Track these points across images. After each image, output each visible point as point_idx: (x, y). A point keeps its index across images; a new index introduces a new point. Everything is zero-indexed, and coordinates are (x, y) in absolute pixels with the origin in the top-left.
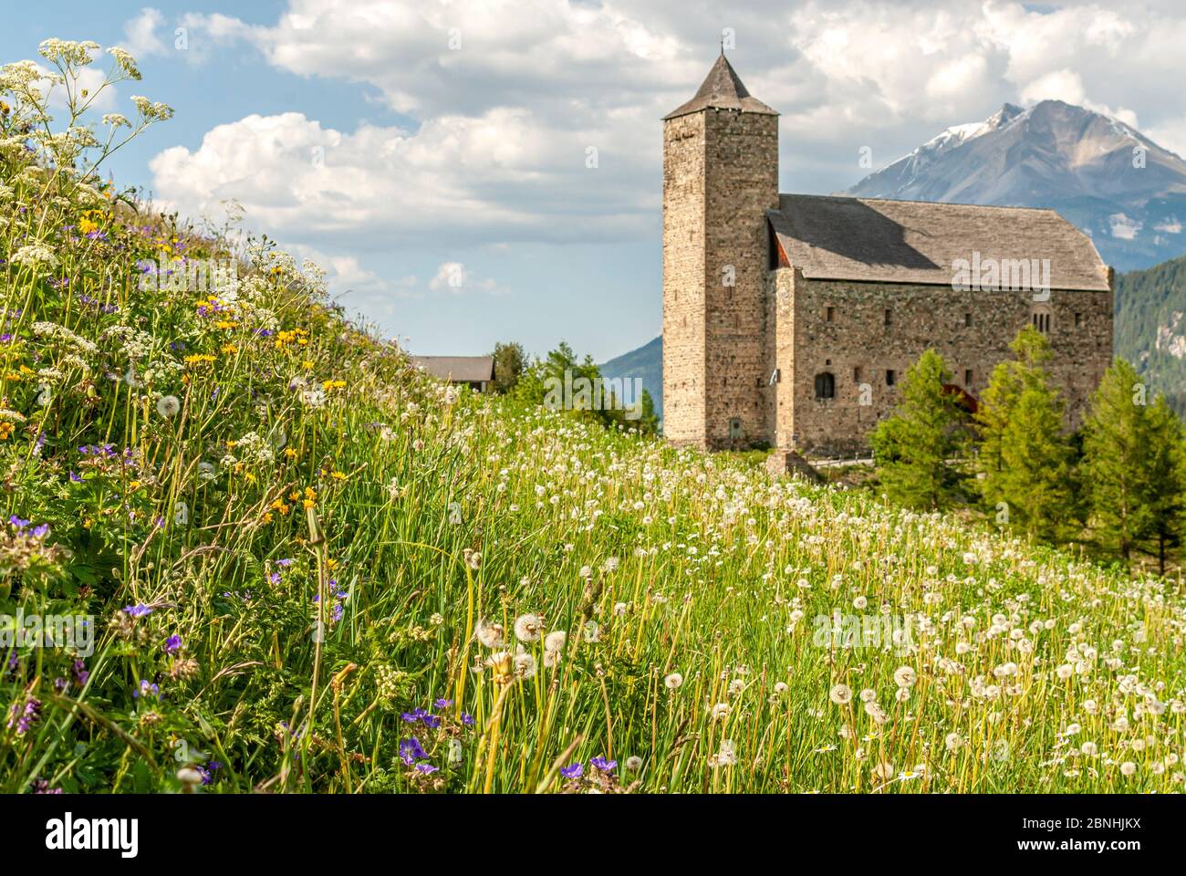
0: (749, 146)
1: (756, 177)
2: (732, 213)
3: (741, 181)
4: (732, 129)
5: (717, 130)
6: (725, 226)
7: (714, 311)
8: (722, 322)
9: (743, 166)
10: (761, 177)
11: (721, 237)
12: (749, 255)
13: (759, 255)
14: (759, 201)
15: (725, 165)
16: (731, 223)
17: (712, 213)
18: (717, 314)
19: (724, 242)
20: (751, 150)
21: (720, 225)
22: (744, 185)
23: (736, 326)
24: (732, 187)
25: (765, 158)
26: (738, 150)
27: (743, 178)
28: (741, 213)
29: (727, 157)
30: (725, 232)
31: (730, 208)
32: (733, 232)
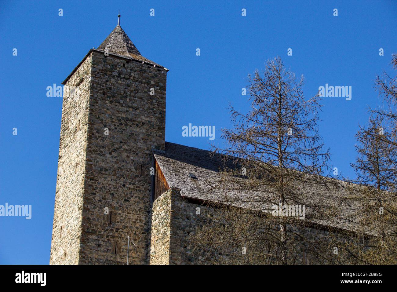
0: (136, 91)
1: (143, 118)
2: (116, 146)
3: (127, 119)
4: (120, 73)
5: (104, 72)
6: (108, 155)
7: (91, 234)
8: (99, 245)
9: (129, 107)
10: (148, 119)
11: (104, 165)
12: (132, 187)
13: (142, 189)
14: (145, 141)
15: (111, 102)
16: (114, 154)
17: (94, 141)
18: (94, 237)
19: (106, 170)
20: (138, 94)
21: (101, 154)
22: (130, 123)
23: (115, 252)
24: (117, 123)
25: (152, 104)
26: (125, 92)
27: (130, 117)
28: (125, 147)
29: (113, 96)
30: (108, 161)
31: (114, 140)
32: (117, 163)
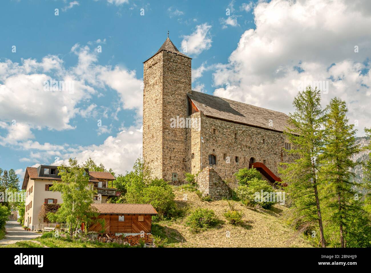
0: (180, 68)
1: (183, 80)
2: (173, 92)
3: (177, 80)
4: (174, 60)
5: (168, 59)
6: (171, 96)
7: (166, 129)
8: (169, 134)
9: (178, 75)
10: (185, 80)
11: (169, 100)
12: (180, 109)
13: (184, 110)
14: (184, 90)
15: (171, 73)
16: (173, 96)
17: (165, 91)
18: (167, 130)
19: (170, 103)
20: (181, 70)
21: (168, 96)
22: (178, 82)
23: (175, 136)
24: (173, 82)
25: (186, 74)
26: (176, 69)
27: (178, 80)
28: (177, 93)
29: (171, 71)
30: (171, 98)
31: (173, 90)
32: (174, 99)
